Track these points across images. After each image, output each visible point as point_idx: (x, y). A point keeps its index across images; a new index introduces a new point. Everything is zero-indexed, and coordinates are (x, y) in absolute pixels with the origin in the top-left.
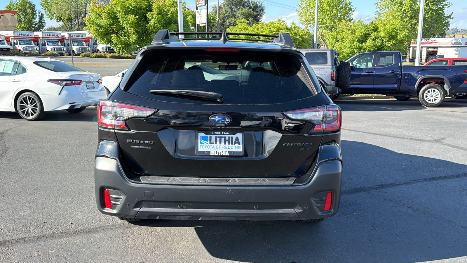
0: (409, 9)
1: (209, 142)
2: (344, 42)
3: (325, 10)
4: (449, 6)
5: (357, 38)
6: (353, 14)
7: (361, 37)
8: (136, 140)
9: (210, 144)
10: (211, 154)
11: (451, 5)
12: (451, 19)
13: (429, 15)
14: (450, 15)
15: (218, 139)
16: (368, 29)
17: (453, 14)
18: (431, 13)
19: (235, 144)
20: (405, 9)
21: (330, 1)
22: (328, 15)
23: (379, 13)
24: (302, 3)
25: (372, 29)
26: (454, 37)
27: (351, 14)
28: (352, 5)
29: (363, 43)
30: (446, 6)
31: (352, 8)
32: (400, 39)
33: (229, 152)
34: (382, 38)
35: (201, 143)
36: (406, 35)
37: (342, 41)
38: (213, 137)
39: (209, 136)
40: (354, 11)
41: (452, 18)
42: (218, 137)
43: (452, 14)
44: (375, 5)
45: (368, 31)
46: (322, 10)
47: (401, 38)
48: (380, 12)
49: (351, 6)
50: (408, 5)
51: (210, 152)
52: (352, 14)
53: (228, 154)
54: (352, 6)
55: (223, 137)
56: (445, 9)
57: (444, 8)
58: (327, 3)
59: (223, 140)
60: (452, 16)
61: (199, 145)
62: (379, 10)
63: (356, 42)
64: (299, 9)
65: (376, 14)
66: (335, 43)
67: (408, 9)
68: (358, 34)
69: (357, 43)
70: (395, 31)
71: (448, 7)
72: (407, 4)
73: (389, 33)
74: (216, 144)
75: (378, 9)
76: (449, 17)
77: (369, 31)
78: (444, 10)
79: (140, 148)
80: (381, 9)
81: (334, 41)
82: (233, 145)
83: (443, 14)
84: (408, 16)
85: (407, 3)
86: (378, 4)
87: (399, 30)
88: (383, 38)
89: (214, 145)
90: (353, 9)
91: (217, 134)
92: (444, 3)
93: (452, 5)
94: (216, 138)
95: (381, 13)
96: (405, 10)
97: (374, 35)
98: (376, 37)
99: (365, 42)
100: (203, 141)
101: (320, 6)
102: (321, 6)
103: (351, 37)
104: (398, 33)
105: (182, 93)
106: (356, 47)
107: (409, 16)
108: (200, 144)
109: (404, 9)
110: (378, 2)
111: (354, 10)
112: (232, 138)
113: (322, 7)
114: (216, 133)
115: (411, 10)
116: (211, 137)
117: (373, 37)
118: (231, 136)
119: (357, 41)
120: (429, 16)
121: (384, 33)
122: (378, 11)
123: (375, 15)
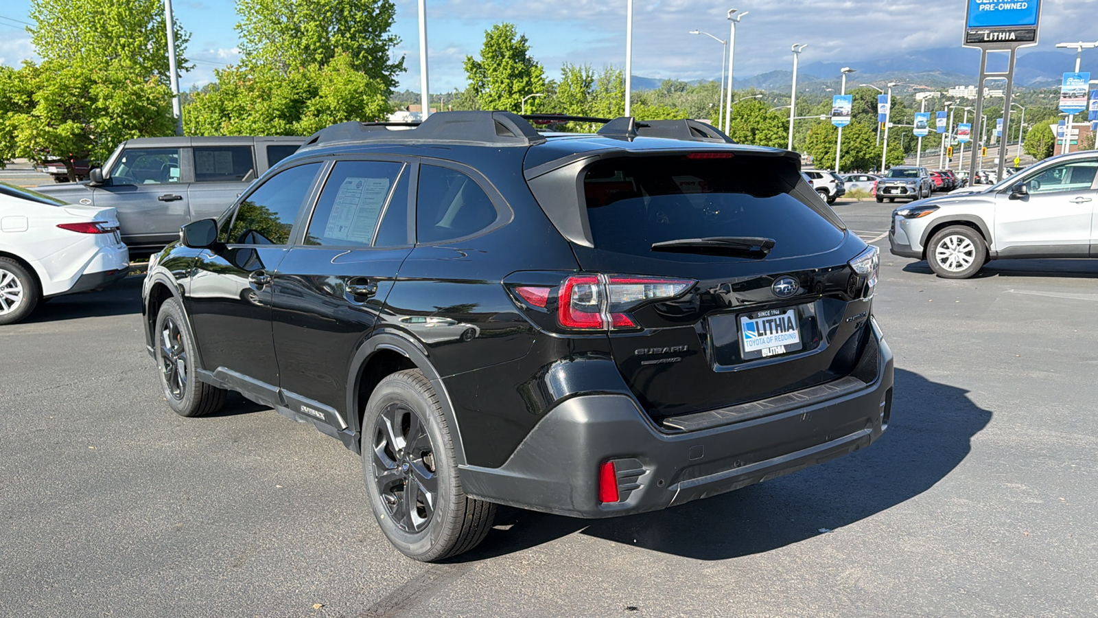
0: (318, 44)
1: (756, 333)
2: (244, 119)
3: (114, 34)
4: (395, 42)
5: (277, 110)
6: (186, 47)
7: (286, 108)
8: (655, 347)
9: (759, 336)
10: (764, 356)
11: (399, 41)
12: (404, 72)
13: (360, 59)
14: (401, 63)
15: (767, 325)
16: (297, 89)
17: (405, 60)
18: (363, 57)
19: (788, 331)
20: (308, 44)
21: (125, 12)
22: (123, 47)
23: (248, 49)
24: (42, 9)
25: (305, 90)
26: (408, 109)
27: (181, 48)
28: (180, 27)
29: (294, 122)
30: (390, 43)
31: (182, 32)
32: (371, 115)
33: (786, 346)
34: (332, 111)
35: (748, 337)
36: (381, 106)
37: (237, 115)
38: (760, 321)
39: (754, 321)
40: (188, 40)
41: (405, 70)
42: (768, 321)
43: (403, 60)
44: (235, 29)
45: (297, 94)
46: (106, 34)
47: (372, 112)
48: (250, 47)
49: (178, 28)
50: (313, 35)
51: (761, 350)
52: (185, 49)
53: (782, 350)
54: (182, 28)
55: (772, 321)
56: (389, 49)
57: (387, 47)
58: (116, 17)
59: (773, 324)
60: (404, 65)
61: (745, 340)
62: (247, 42)
63: (277, 119)
64: (34, 25)
65: (241, 50)
66: (219, 120)
67: (315, 44)
68: (278, 101)
69: (281, 121)
70: (357, 96)
71: (394, 46)
72: (311, 33)
73: (345, 101)
74: (766, 334)
75: (245, 40)
76: (399, 66)
77: (300, 94)
78: (387, 50)
79: (660, 363)
80: (250, 40)
81: (215, 116)
82: (787, 333)
83: (384, 59)
84: (316, 60)
85: (310, 30)
86: (243, 27)
87: (365, 94)
88: (334, 112)
89: (764, 337)
90: (185, 35)
91: (765, 317)
92: (385, 36)
93: (401, 41)
94: (764, 321)
95: (251, 49)
96: (307, 47)
97: (313, 105)
98: (320, 109)
99: (298, 119)
100: (749, 333)
101: (97, 21)
102: (101, 22)
103: (260, 106)
104: (365, 102)
105: (711, 244)
106: (278, 131)
107: (319, 59)
108: (746, 338)
109: (307, 42)
110: (243, 23)
111: (187, 38)
112: (783, 318)
113: (103, 26)
114: (763, 314)
115: (320, 47)
116: (757, 323)
117: (313, 108)
118: (781, 316)
119: (280, 117)
120: (360, 61)
121: (336, 101)
122: (246, 44)
123: (240, 52)
